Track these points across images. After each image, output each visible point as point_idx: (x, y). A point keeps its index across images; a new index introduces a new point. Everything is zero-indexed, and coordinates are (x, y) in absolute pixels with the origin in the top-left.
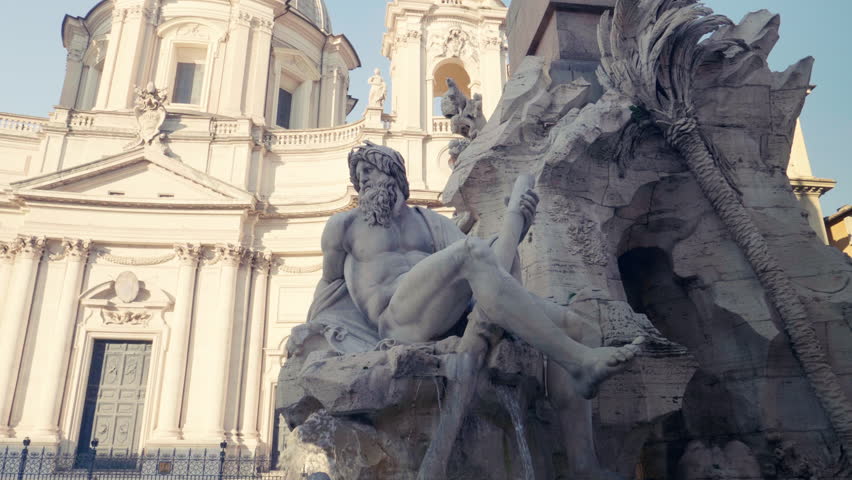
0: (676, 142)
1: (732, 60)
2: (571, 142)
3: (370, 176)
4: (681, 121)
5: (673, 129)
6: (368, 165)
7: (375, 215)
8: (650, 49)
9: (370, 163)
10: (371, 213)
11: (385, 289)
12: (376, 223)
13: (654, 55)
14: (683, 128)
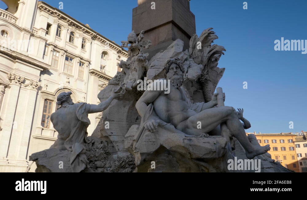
0: (203, 81)
1: (213, 62)
2: (198, 75)
3: (178, 71)
4: (207, 76)
5: (204, 77)
6: (178, 66)
7: (177, 85)
8: (209, 53)
9: (179, 66)
10: (176, 84)
11: (185, 113)
12: (177, 88)
13: (209, 55)
14: (207, 78)
